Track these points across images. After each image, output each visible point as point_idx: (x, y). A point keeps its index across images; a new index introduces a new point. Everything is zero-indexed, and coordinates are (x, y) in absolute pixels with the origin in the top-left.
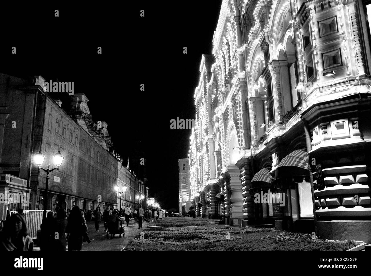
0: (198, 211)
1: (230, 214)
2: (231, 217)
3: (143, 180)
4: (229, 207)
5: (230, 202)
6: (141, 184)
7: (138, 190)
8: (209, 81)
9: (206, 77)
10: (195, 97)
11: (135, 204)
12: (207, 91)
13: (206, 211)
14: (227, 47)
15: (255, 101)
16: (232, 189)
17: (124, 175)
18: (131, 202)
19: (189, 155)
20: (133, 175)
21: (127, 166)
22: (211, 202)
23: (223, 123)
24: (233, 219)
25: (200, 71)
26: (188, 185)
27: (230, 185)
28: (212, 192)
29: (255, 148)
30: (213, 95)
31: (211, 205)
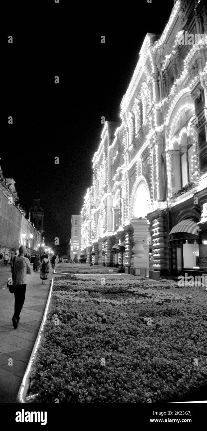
0: (89, 259)
1: (131, 264)
2: (133, 267)
3: (40, 232)
4: (131, 257)
5: (132, 253)
6: (39, 234)
7: (36, 239)
8: (111, 144)
9: (108, 142)
10: (93, 161)
11: (33, 250)
12: (108, 154)
13: (98, 260)
14: (138, 107)
15: (172, 155)
16: (135, 241)
17: (26, 226)
18: (30, 249)
19: (81, 212)
20: (33, 226)
21: (28, 219)
22: (107, 252)
23: (128, 179)
24: (135, 268)
25: (102, 136)
26: (78, 237)
27: (133, 237)
28: (109, 243)
29: (172, 200)
30: (114, 157)
31: (107, 255)
